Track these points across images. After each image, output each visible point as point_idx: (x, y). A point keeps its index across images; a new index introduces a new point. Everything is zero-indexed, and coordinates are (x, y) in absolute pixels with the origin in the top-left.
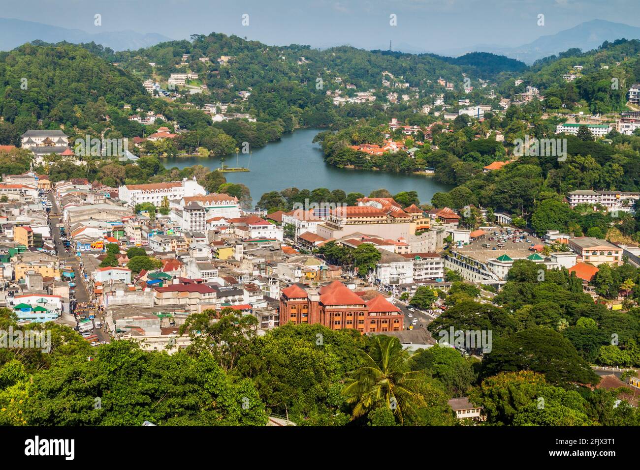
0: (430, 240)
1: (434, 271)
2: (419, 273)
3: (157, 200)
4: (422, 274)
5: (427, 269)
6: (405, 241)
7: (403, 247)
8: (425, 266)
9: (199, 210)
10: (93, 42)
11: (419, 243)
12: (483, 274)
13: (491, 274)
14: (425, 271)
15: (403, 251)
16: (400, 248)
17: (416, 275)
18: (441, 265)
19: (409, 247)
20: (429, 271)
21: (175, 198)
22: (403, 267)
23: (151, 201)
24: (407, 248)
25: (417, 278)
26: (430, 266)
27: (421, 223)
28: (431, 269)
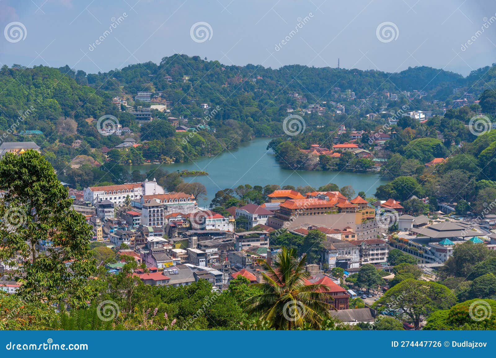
0: (375, 229)
1: (380, 257)
2: (366, 258)
3: (120, 200)
4: (369, 260)
5: (373, 255)
6: (351, 230)
7: (350, 236)
8: (371, 252)
9: (157, 207)
10: (67, 66)
11: (365, 232)
12: (426, 257)
13: (433, 257)
14: (371, 257)
15: (350, 239)
16: (347, 237)
17: (363, 260)
18: (387, 251)
19: (356, 236)
20: (376, 257)
21: (136, 198)
22: (349, 253)
23: (113, 201)
24: (353, 236)
25: (363, 263)
26: (375, 252)
27: (367, 213)
28: (377, 254)
